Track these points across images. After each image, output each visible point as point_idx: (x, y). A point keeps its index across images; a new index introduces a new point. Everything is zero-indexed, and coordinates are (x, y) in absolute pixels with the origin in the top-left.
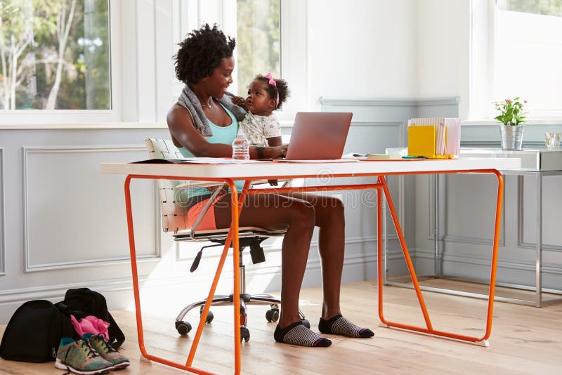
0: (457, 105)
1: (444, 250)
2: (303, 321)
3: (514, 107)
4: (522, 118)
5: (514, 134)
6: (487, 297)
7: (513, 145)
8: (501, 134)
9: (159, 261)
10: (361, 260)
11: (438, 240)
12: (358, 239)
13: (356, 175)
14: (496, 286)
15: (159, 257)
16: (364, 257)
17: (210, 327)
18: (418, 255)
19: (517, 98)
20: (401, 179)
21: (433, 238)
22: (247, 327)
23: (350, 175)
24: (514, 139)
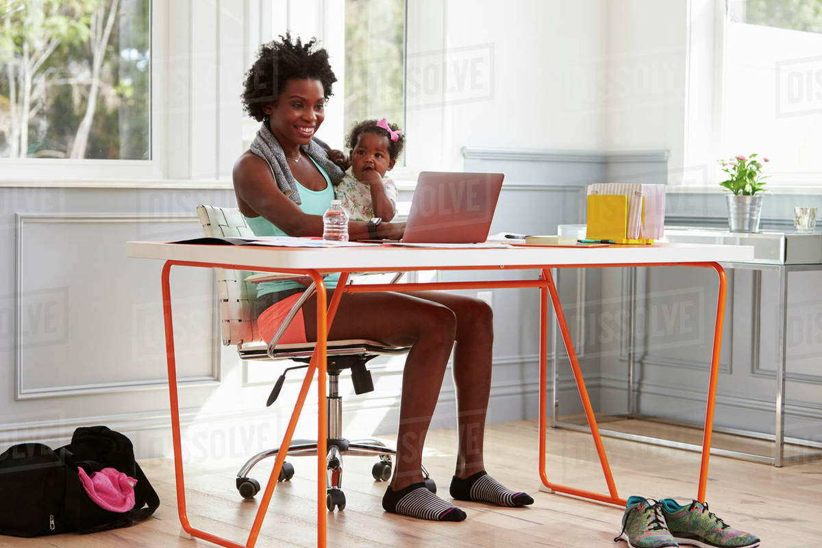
0: (665, 162)
1: (642, 377)
2: (426, 482)
3: (749, 167)
4: (759, 184)
5: (748, 208)
6: (700, 448)
7: (745, 225)
8: (729, 208)
9: (219, 386)
10: (519, 390)
11: (634, 362)
12: (515, 358)
13: (507, 267)
14: (713, 431)
15: (218, 380)
16: (523, 385)
17: (289, 486)
18: (603, 382)
19: (754, 155)
20: (581, 273)
21: (627, 359)
22: (341, 490)
23: (498, 267)
24: (748, 216)
